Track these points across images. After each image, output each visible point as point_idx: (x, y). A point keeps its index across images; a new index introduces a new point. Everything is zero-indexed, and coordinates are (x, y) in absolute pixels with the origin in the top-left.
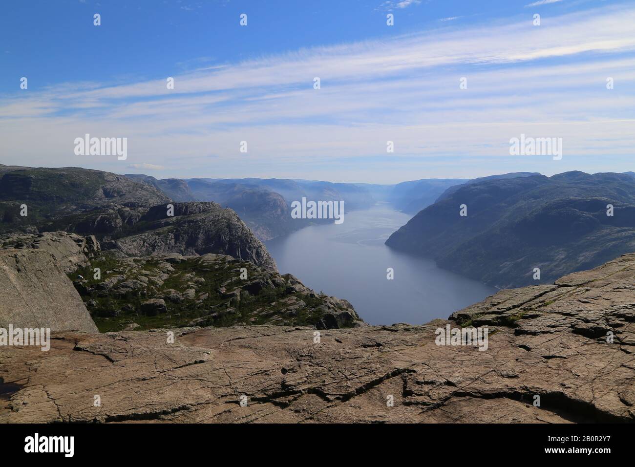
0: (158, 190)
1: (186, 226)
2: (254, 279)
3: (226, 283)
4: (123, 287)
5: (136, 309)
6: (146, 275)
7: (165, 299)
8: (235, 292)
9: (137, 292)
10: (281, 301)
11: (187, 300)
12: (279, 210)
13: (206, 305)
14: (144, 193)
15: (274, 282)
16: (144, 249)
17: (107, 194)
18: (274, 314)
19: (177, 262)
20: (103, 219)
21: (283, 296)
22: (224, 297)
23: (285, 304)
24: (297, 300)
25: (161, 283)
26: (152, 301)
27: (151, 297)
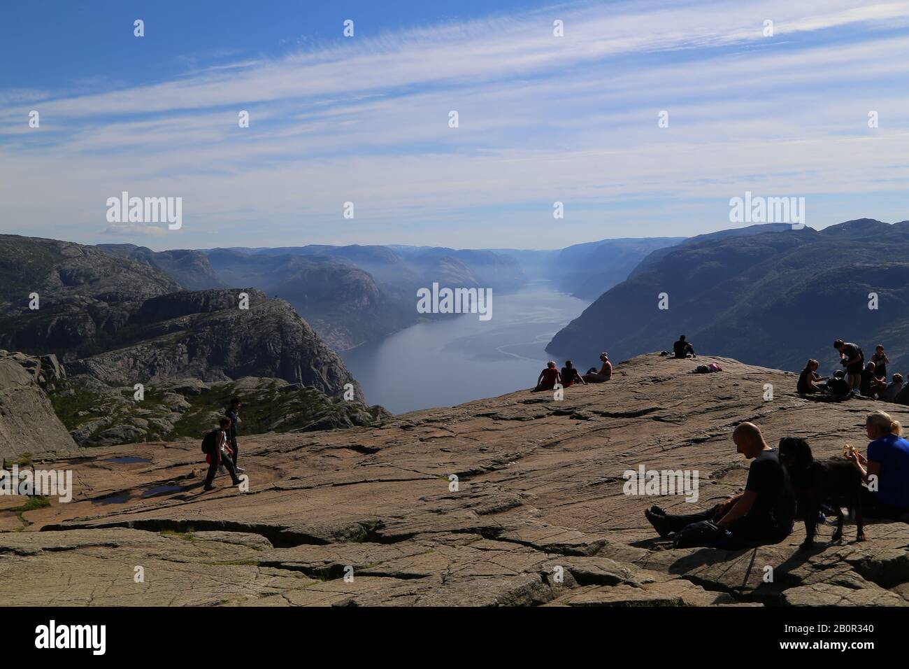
0: (157, 270)
1: (207, 330)
2: (323, 415)
4: (107, 436)
6: (144, 416)
12: (366, 299)
14: (133, 276)
15: (354, 419)
16: (136, 372)
17: (67, 279)
19: (195, 393)
20: (61, 324)
25: (169, 428)
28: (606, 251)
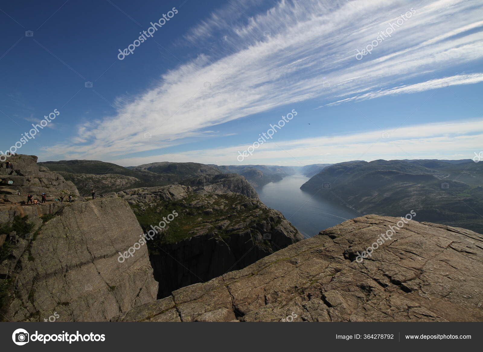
0: (218, 169)
1: (227, 182)
2: (246, 202)
3: (235, 204)
4: (198, 204)
5: (202, 213)
6: (207, 200)
7: (213, 209)
8: (238, 207)
9: (203, 206)
10: (254, 211)
11: (220, 210)
12: (260, 176)
13: (227, 212)
14: (214, 171)
15: (252, 203)
16: (213, 190)
17: (202, 171)
18: (251, 216)
19: (219, 195)
20: (199, 180)
21: (255, 209)
22: (234, 208)
23: (255, 212)
24: (259, 211)
25: (212, 203)
26: (208, 210)
27: (208, 208)
28: (314, 167)
